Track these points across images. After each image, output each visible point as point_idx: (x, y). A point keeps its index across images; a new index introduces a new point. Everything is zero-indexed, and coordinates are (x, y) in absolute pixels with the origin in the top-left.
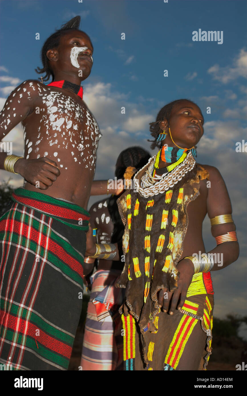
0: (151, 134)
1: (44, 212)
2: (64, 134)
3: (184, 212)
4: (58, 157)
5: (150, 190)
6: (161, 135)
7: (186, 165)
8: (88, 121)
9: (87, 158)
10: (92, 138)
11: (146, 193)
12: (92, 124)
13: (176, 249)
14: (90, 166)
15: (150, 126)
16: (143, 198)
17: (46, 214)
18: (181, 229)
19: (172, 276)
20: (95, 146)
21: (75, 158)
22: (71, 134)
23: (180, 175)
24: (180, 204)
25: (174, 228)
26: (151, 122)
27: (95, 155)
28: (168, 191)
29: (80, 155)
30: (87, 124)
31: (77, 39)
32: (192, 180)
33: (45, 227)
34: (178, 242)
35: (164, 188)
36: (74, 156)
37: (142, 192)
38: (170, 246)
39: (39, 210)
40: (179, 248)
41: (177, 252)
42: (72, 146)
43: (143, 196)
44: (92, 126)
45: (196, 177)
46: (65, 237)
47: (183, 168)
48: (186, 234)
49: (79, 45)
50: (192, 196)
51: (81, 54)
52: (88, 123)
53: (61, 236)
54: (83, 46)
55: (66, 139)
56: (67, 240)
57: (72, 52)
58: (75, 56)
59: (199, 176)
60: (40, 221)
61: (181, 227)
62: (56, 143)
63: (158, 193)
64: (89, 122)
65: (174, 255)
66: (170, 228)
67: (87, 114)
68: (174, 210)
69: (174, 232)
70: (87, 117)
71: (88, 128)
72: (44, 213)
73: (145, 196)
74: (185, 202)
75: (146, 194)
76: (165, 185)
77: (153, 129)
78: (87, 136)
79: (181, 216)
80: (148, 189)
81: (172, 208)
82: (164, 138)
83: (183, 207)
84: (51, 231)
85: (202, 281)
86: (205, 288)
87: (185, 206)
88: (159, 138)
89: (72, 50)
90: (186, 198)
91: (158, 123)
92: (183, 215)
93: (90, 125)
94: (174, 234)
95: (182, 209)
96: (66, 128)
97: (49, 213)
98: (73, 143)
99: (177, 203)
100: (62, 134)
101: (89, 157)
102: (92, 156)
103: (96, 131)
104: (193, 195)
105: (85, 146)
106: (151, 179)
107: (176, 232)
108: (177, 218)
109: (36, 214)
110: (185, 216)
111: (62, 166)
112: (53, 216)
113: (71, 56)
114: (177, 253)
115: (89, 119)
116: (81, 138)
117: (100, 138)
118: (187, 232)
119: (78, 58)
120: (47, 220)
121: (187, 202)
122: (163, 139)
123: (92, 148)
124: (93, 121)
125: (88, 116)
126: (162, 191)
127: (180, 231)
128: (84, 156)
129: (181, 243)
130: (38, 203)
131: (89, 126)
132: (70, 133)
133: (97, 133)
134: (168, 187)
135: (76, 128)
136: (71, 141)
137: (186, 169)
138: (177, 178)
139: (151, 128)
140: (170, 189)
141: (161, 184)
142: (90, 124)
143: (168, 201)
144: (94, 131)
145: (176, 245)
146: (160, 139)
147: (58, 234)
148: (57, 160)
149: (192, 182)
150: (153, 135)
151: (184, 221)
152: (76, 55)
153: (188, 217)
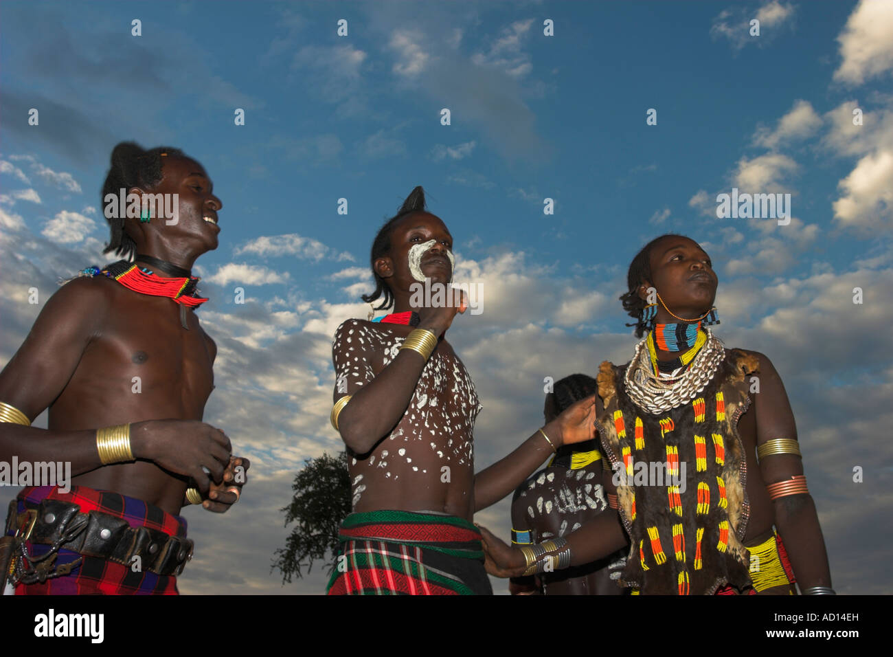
0: (629, 314)
1: (403, 540)
2: (413, 417)
3: (732, 434)
4: (406, 455)
5: (665, 400)
6: (647, 310)
7: (714, 350)
8: (456, 385)
9: (461, 448)
10: (463, 412)
11: (656, 406)
12: (464, 389)
13: (736, 506)
14: (467, 461)
15: (621, 301)
16: (651, 414)
17: (409, 542)
18: (736, 467)
19: (739, 560)
20: (469, 425)
21: (440, 453)
22: (426, 415)
23: (709, 368)
24: (723, 421)
25: (722, 468)
26: (622, 295)
27: (471, 440)
28: (695, 399)
29: (447, 445)
30: (453, 391)
31: (416, 230)
32: (733, 377)
33: (413, 564)
34: (735, 491)
35: (689, 394)
36: (437, 450)
37: (649, 404)
38: (723, 503)
39: (393, 539)
40: (740, 503)
41: (738, 511)
42: (431, 434)
43: (651, 411)
44: (463, 393)
45: (736, 370)
46: (451, 574)
47: (711, 356)
48: (748, 473)
49: (421, 239)
50: (740, 404)
51: (426, 256)
52: (456, 389)
53: (443, 573)
54: (428, 239)
55: (417, 425)
56: (456, 578)
57: (410, 257)
58: (416, 263)
59: (743, 368)
60: (401, 556)
61: (734, 464)
62: (401, 434)
63: (679, 405)
64: (458, 386)
65: (734, 518)
66: (714, 471)
67: (454, 370)
68: (715, 435)
69: (722, 476)
70: (455, 376)
71: (456, 396)
72: (404, 542)
73: (655, 411)
74: (730, 415)
75: (658, 408)
76: (690, 389)
77: (630, 305)
78: (455, 411)
79: (729, 443)
80: (661, 399)
81: (710, 431)
82: (655, 313)
83: (729, 426)
84: (426, 570)
85: (778, 560)
86: (786, 574)
87: (733, 421)
88: (645, 316)
89: (410, 254)
90: (732, 408)
91: (634, 292)
92: (733, 440)
93: (461, 391)
94: (725, 479)
95: (729, 431)
96: (416, 407)
97: (411, 539)
98: (432, 428)
99: (717, 420)
100: (411, 418)
101: (463, 446)
102: (467, 443)
103: (472, 401)
104: (743, 402)
105: (453, 429)
106: (654, 381)
107: (727, 475)
108: (723, 447)
109: (391, 547)
110: (736, 441)
111: (416, 469)
112: (420, 543)
113: (411, 264)
114: (738, 514)
115: (458, 379)
116: (445, 417)
117: (480, 410)
118: (747, 470)
119: (421, 266)
120: (411, 553)
121: (735, 414)
122: (654, 315)
123: (467, 429)
124: (465, 383)
125: (457, 374)
126: (685, 399)
127: (735, 470)
128: (455, 446)
129: (742, 492)
130: (388, 527)
131: (458, 393)
132: (423, 414)
133: (472, 403)
134: (694, 393)
135: (434, 403)
136: (428, 426)
137: (716, 357)
138: (706, 375)
139: (624, 304)
140: (699, 395)
141: (684, 387)
142: (459, 390)
143: (700, 418)
144: (467, 401)
145: (733, 499)
146: (649, 316)
147: (438, 572)
148: (407, 461)
149: (734, 380)
150: (632, 315)
151: (736, 450)
152: (417, 260)
153: (741, 441)
